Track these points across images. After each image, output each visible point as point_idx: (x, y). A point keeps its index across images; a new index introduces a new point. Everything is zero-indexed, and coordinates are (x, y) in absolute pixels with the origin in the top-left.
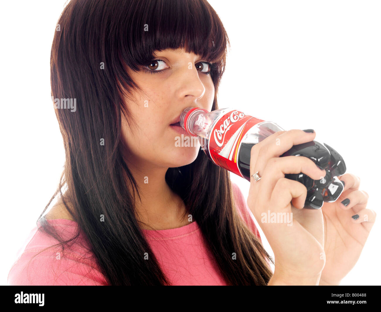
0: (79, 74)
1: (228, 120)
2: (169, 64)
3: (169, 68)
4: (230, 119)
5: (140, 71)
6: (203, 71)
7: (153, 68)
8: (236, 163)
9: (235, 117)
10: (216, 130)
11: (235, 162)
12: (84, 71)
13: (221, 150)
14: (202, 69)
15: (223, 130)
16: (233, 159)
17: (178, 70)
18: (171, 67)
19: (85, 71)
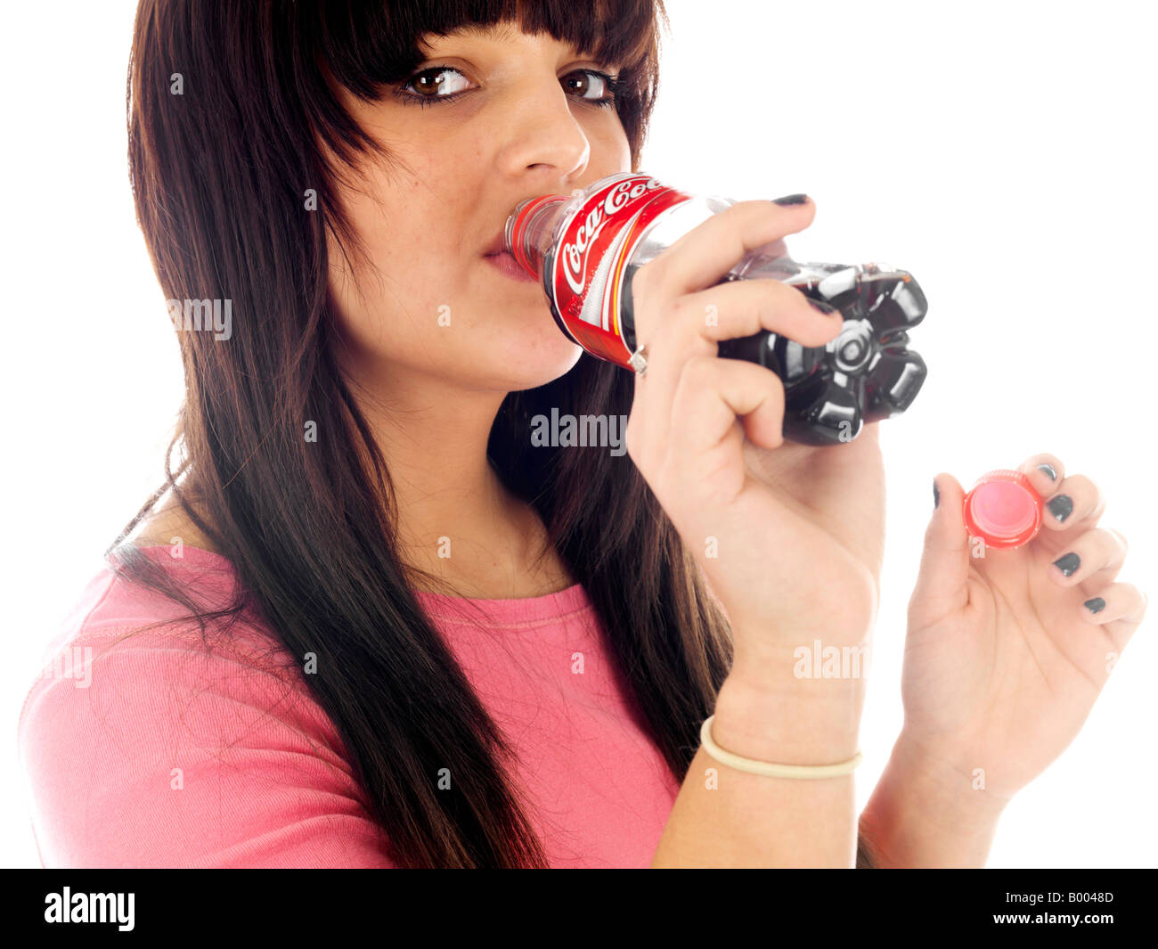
0: (203, 129)
1: (599, 210)
2: (475, 76)
3: (478, 88)
4: (603, 207)
5: (380, 100)
6: (589, 95)
7: (427, 90)
8: (620, 337)
9: (619, 199)
10: (568, 245)
11: (617, 333)
12: (218, 115)
13: (582, 304)
14: (584, 89)
15: (583, 241)
16: (611, 326)
17: (502, 91)
18: (481, 83)
19: (220, 115)
